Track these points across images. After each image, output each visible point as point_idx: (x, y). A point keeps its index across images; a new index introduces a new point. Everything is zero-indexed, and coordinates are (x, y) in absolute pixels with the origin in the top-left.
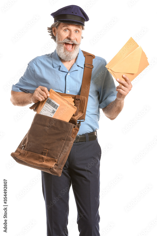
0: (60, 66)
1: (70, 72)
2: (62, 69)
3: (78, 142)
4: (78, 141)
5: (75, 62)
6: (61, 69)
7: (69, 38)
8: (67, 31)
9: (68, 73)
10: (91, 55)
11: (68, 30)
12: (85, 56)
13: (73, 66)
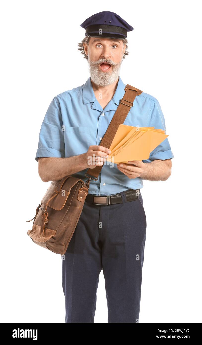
0: (93, 102)
1: (105, 112)
2: (95, 106)
3: (110, 205)
4: (110, 203)
5: (112, 98)
6: (93, 107)
7: (102, 57)
8: (101, 47)
9: (101, 113)
10: (135, 91)
11: (101, 45)
12: (126, 91)
13: (109, 104)
